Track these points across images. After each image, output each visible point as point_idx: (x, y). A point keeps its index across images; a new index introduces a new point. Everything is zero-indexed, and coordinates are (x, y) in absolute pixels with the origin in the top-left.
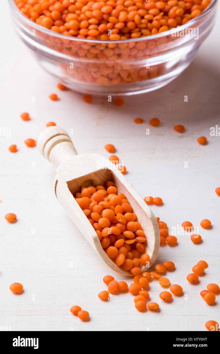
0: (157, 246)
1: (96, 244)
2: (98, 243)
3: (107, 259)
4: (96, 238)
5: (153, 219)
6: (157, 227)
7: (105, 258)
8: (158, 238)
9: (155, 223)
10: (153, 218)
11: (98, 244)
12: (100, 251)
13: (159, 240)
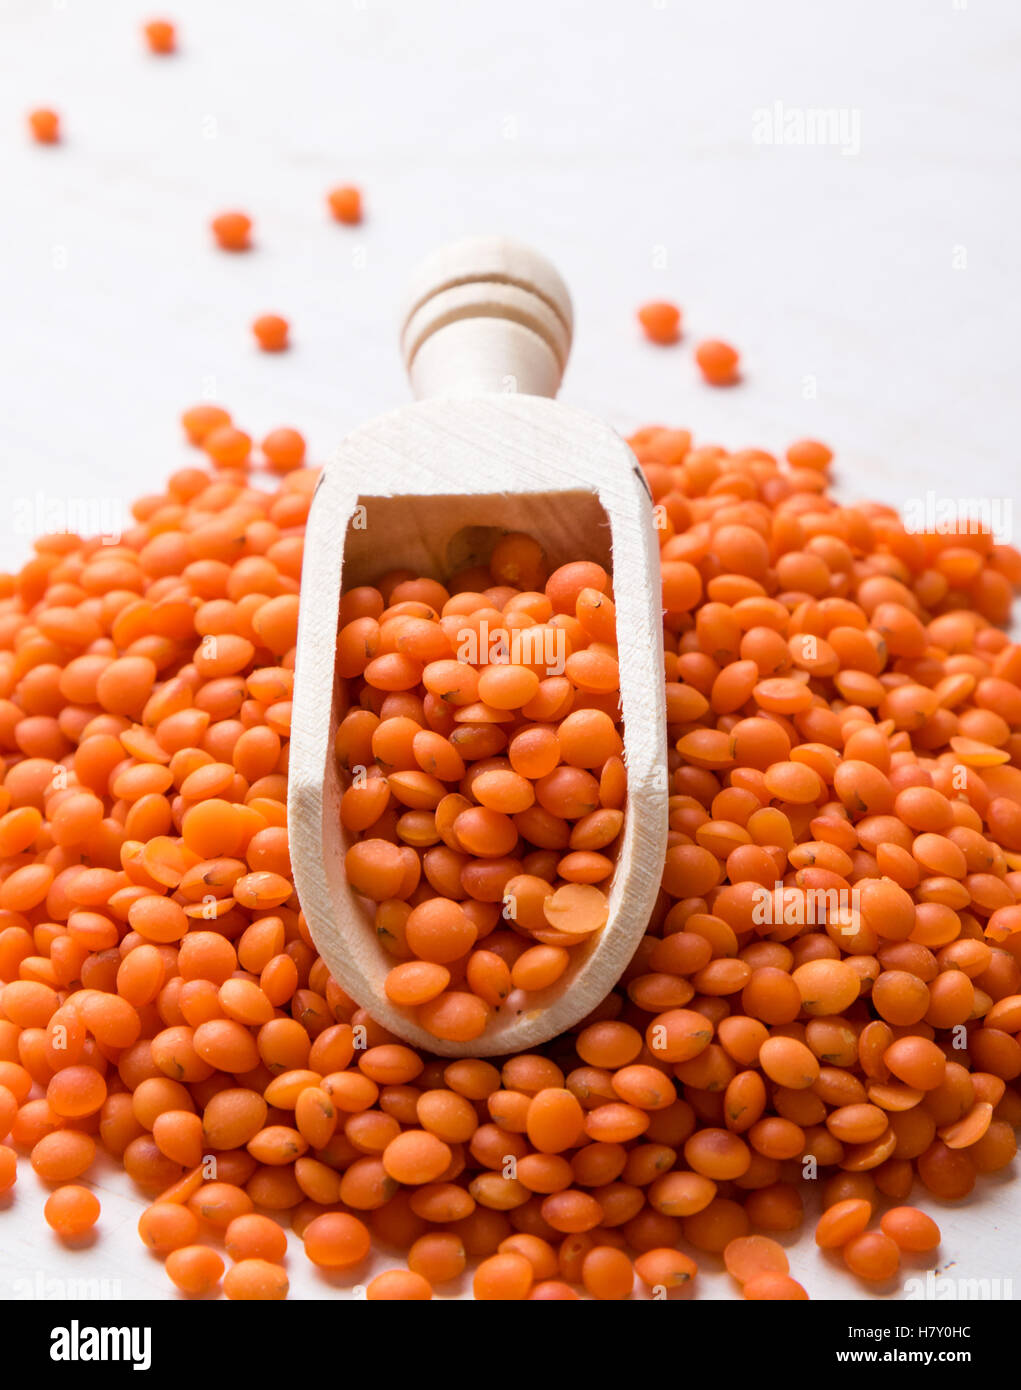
0: (618, 948)
1: (298, 825)
2: (310, 824)
3: (327, 921)
4: (307, 795)
5: (650, 803)
6: (657, 849)
7: (319, 915)
8: (637, 910)
9: (652, 828)
10: (648, 799)
11: (308, 832)
12: (306, 869)
13: (641, 920)
